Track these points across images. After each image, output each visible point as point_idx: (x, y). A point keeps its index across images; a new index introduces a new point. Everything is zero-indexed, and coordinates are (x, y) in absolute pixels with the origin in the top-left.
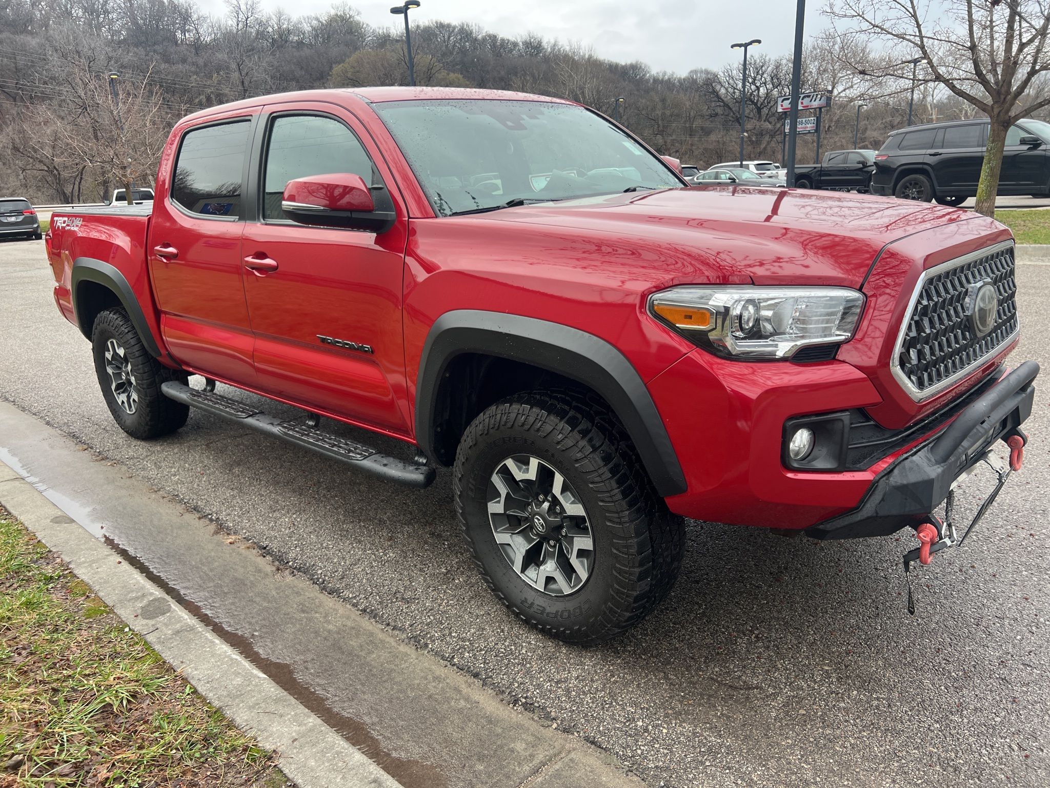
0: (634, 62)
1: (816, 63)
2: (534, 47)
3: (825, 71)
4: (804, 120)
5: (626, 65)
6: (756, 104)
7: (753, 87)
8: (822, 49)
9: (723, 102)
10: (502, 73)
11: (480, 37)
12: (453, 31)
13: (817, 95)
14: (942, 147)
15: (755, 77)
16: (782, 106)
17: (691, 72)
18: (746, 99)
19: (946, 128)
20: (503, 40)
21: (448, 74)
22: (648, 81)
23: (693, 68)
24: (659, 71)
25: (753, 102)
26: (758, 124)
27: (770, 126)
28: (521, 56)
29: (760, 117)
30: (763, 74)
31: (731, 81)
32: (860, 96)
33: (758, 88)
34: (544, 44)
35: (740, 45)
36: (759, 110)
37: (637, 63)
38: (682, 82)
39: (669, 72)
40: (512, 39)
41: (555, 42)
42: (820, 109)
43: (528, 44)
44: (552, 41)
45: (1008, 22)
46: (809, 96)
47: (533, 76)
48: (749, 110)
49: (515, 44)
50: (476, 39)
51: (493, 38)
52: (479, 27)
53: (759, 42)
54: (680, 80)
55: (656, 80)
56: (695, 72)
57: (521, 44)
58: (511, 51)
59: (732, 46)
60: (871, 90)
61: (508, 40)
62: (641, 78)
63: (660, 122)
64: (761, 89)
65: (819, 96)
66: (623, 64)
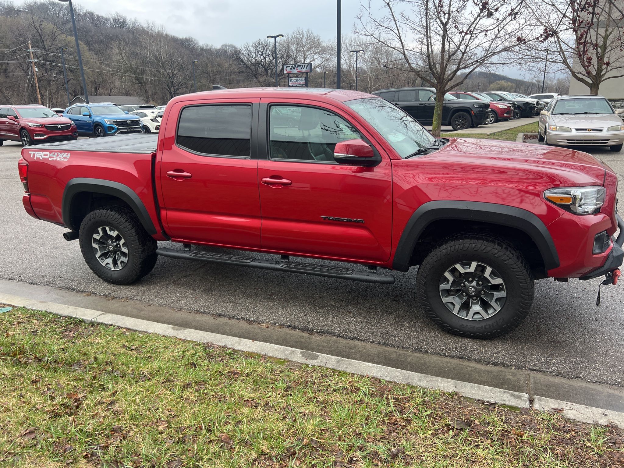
0: (188, 37)
1: (294, 46)
2: (120, 23)
3: (300, 51)
4: (299, 79)
5: (183, 39)
6: (264, 67)
7: (262, 57)
8: (297, 39)
9: (245, 64)
10: (102, 38)
11: (81, 13)
12: (62, 7)
13: (305, 65)
14: (399, 101)
15: (263, 52)
16: (286, 70)
17: (223, 45)
18: (258, 64)
19: (399, 91)
20: (98, 16)
21: (66, 37)
22: (197, 49)
23: (224, 43)
24: (203, 43)
25: (262, 66)
26: (267, 79)
27: (273, 80)
28: (112, 27)
29: (267, 75)
30: (267, 50)
31: (249, 53)
32: (318, 66)
33: (265, 58)
34: (127, 21)
35: (272, 37)
36: (266, 70)
37: (189, 37)
38: (218, 51)
39: (210, 44)
40: (105, 16)
41: (135, 20)
42: (307, 73)
43: (116, 21)
44: (133, 20)
45: (442, 44)
46: (300, 66)
47: (124, 41)
48: (261, 70)
49: (107, 20)
50: (79, 15)
51: (92, 15)
52: (81, 6)
53: (282, 36)
54: (216, 50)
55: (202, 49)
56: (225, 45)
57: (111, 20)
58: (105, 24)
59: (268, 37)
60: (324, 63)
61: (102, 17)
62: (193, 47)
63: (211, 75)
64: (266, 58)
65: (306, 66)
66: (181, 38)
